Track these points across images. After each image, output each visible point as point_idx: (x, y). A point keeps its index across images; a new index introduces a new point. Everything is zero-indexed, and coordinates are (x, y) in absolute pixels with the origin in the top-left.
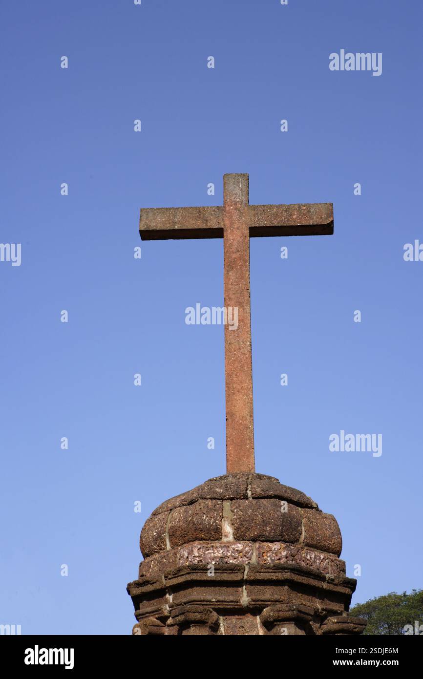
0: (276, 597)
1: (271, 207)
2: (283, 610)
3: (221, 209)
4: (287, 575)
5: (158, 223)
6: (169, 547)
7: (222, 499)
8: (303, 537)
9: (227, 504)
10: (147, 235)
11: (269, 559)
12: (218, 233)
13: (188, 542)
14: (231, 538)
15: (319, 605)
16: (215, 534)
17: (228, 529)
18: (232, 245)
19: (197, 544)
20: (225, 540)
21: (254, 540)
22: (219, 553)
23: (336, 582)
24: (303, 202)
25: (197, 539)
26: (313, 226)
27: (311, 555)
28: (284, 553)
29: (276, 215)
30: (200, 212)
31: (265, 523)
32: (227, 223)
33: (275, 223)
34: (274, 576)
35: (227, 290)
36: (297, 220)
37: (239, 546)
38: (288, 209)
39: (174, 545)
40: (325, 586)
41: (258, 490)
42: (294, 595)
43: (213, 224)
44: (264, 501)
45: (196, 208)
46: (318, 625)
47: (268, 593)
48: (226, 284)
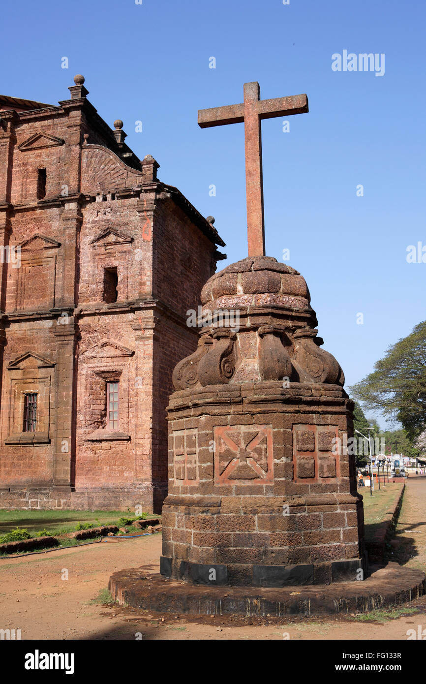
0: (265, 322)
1: (271, 100)
2: (267, 328)
3: (242, 105)
4: (270, 310)
5: (208, 118)
6: (213, 299)
7: (237, 273)
8: (281, 289)
9: (240, 275)
10: (203, 125)
11: (261, 302)
12: (241, 120)
13: (221, 296)
14: (242, 293)
15: (290, 324)
16: (233, 291)
17: (240, 288)
18: (249, 126)
19: (224, 297)
20: (238, 294)
21: (254, 293)
22: (235, 301)
23: (300, 311)
24: (289, 95)
25: (224, 295)
26: (295, 109)
27: (286, 298)
28: (269, 299)
29: (273, 105)
30: (231, 108)
31: (259, 284)
32: (246, 113)
33: (273, 110)
34: (263, 311)
35: (247, 153)
36: (286, 107)
37: (246, 297)
38: (280, 101)
39: (215, 298)
40: (293, 314)
41: (257, 266)
42: (275, 320)
43: (238, 115)
44: (259, 272)
45: (228, 106)
46: (291, 334)
47: (260, 320)
48: (246, 149)
